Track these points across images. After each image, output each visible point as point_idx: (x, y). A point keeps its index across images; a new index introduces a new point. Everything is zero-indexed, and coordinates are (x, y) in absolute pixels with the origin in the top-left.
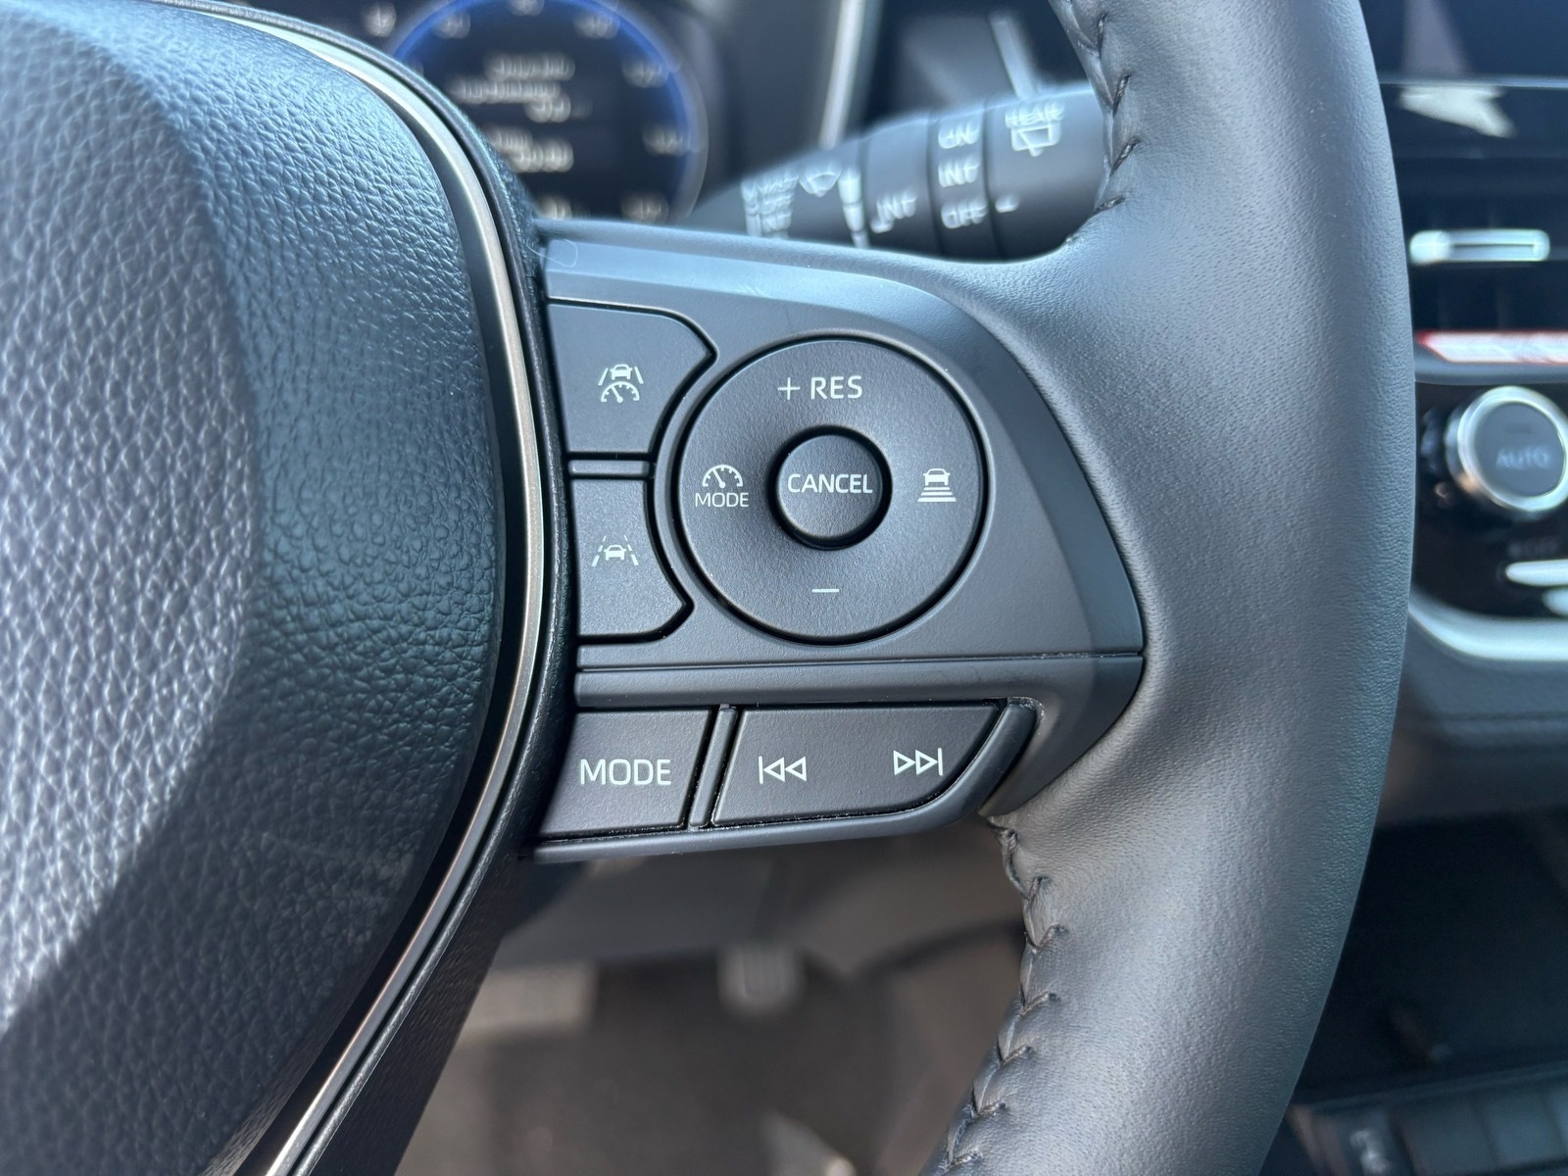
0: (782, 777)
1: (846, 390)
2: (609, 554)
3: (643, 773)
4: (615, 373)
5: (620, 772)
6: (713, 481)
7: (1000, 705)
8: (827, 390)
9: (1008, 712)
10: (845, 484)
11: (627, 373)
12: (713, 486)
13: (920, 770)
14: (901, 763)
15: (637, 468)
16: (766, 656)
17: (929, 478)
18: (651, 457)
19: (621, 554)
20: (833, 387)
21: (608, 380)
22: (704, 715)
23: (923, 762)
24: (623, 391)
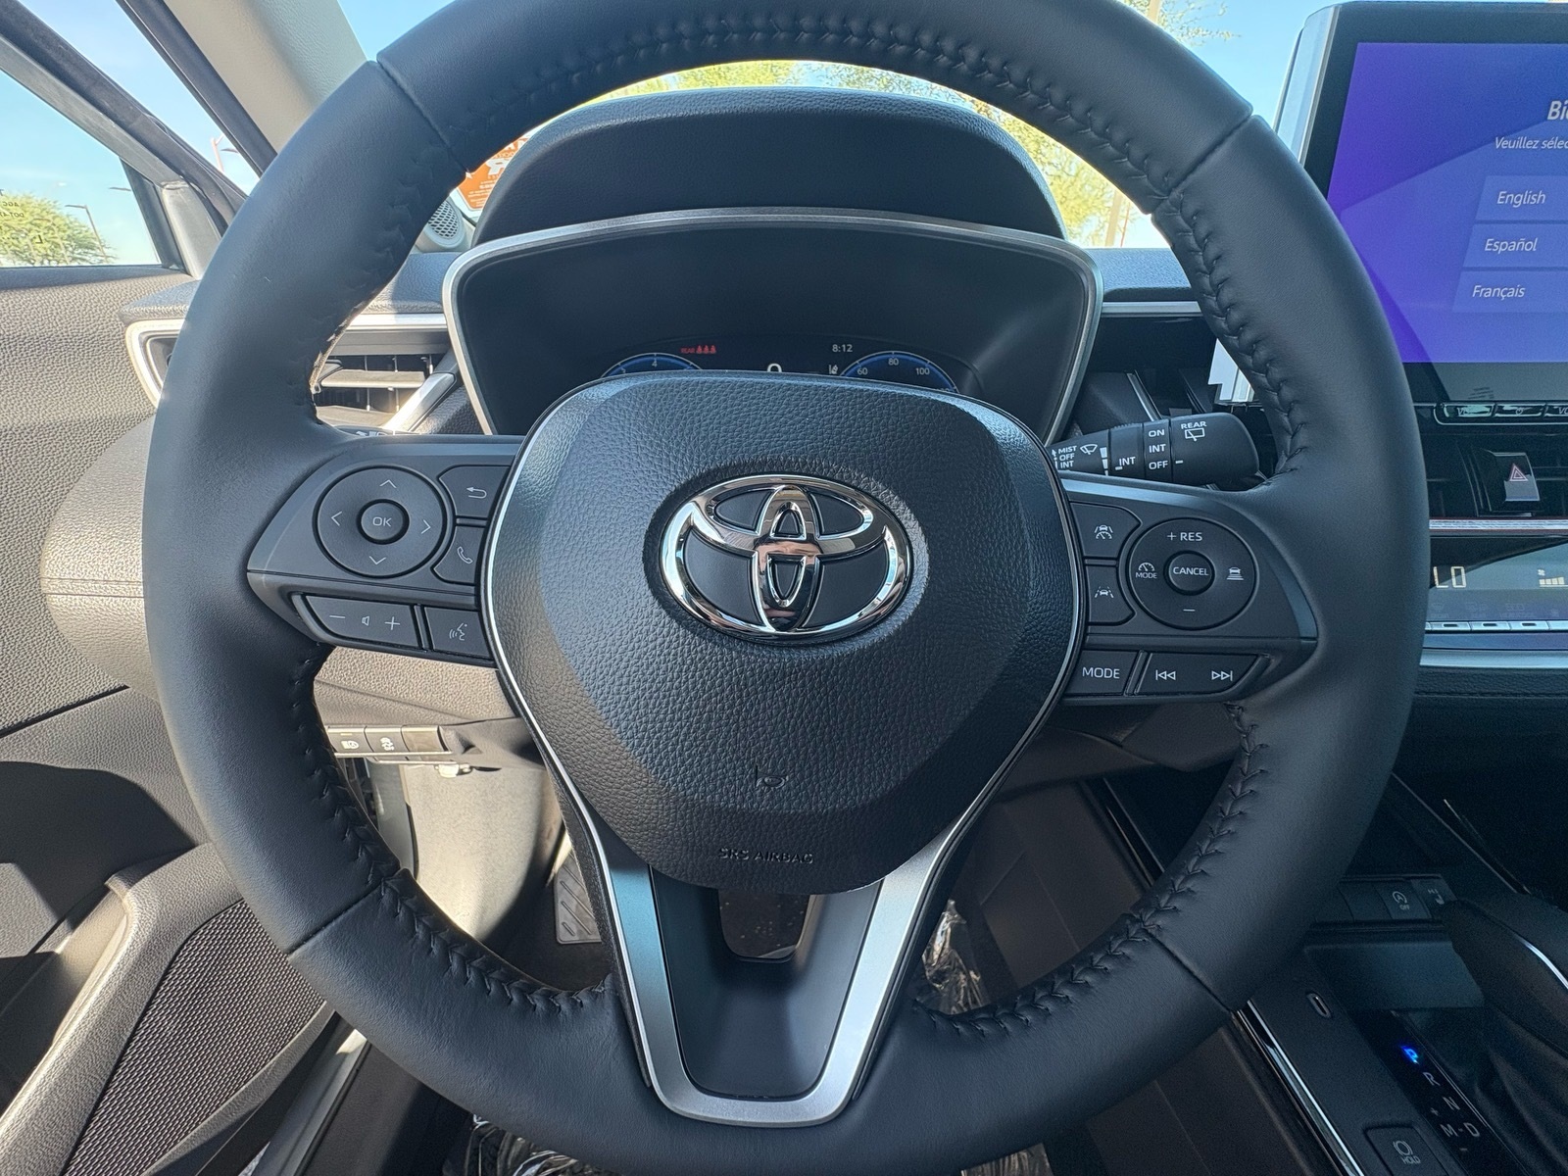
0: (1165, 678)
1: (1195, 538)
2: (1102, 593)
3: (1108, 673)
4: (1101, 529)
5: (1099, 673)
6: (1143, 568)
7: (1257, 656)
8: (1187, 537)
9: (1260, 659)
10: (1197, 571)
11: (1106, 528)
12: (1143, 570)
13: (1222, 678)
14: (1214, 675)
15: (1113, 563)
16: (1163, 632)
17: (1231, 571)
18: (1117, 559)
19: (1106, 593)
20: (1190, 536)
21: (1099, 531)
22: (1135, 653)
23: (1224, 676)
24: (1104, 535)
